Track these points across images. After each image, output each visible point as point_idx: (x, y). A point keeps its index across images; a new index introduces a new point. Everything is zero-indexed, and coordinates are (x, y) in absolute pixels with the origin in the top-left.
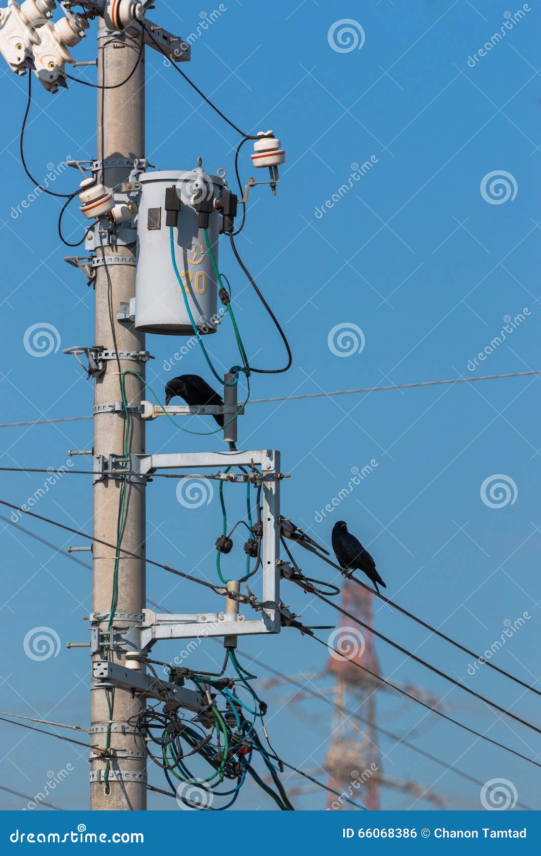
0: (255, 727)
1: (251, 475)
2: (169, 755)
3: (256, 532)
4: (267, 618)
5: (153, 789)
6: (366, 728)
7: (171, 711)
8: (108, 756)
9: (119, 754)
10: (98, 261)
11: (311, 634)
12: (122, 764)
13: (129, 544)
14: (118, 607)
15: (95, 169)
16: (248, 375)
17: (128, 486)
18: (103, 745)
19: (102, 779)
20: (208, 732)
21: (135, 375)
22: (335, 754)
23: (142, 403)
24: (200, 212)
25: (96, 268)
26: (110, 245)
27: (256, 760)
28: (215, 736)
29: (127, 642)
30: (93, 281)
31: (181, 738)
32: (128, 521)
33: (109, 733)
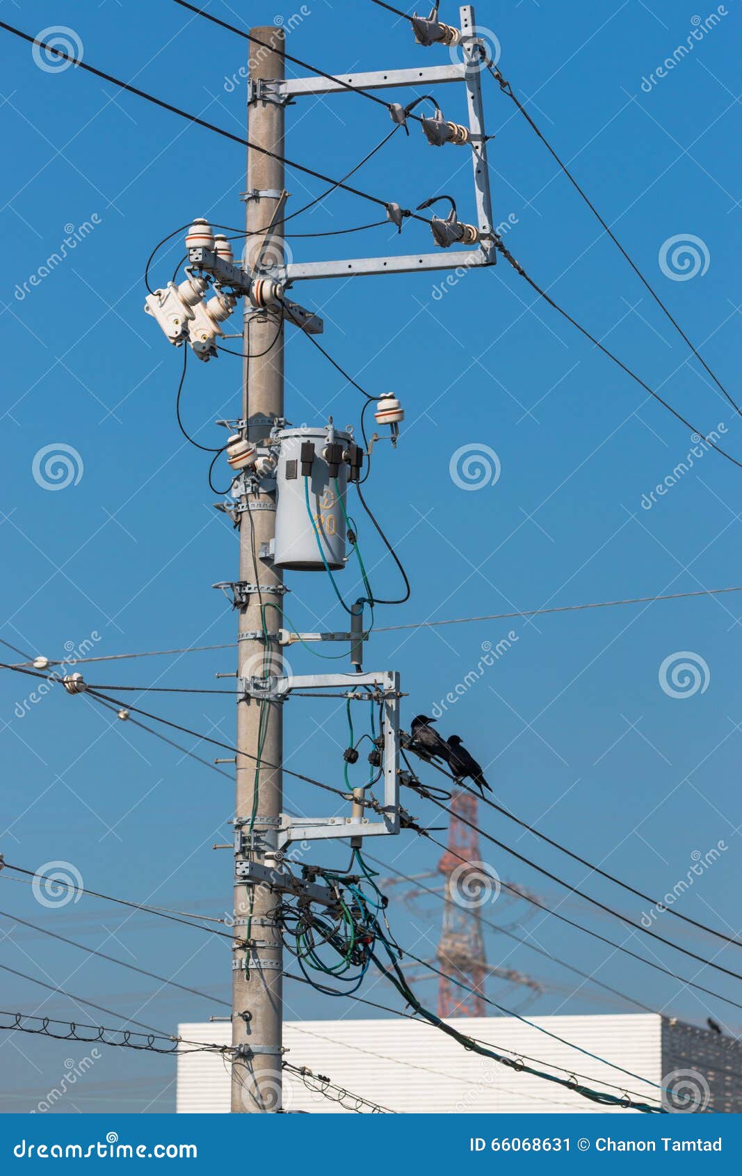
0: (377, 919)
1: (375, 694)
2: (302, 944)
3: (378, 744)
4: (388, 820)
5: (288, 975)
6: (473, 921)
7: (304, 905)
8: (249, 946)
9: (258, 944)
10: (243, 507)
11: (426, 835)
12: (260, 953)
13: (268, 757)
14: (258, 812)
15: (241, 427)
16: (372, 606)
17: (268, 704)
18: (244, 936)
19: (244, 967)
20: (337, 924)
21: (274, 607)
22: (446, 945)
23: (280, 631)
24: (331, 463)
25: (241, 513)
26: (253, 493)
27: (379, 949)
28: (342, 927)
29: (266, 843)
30: (238, 524)
31: (313, 930)
32: (267, 735)
33: (250, 925)
